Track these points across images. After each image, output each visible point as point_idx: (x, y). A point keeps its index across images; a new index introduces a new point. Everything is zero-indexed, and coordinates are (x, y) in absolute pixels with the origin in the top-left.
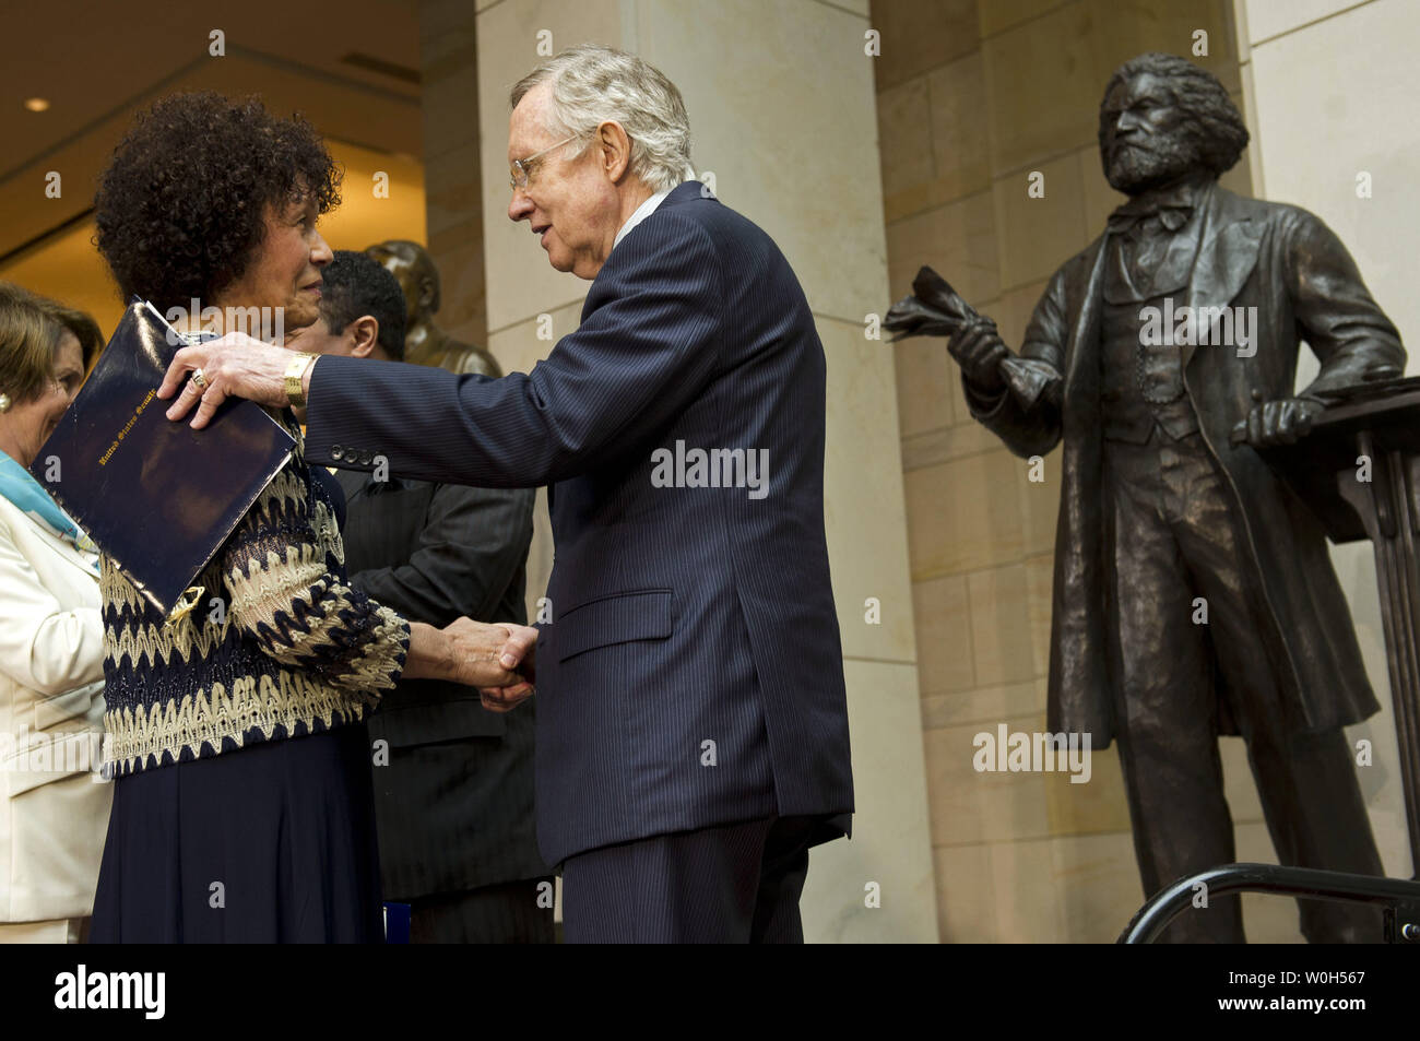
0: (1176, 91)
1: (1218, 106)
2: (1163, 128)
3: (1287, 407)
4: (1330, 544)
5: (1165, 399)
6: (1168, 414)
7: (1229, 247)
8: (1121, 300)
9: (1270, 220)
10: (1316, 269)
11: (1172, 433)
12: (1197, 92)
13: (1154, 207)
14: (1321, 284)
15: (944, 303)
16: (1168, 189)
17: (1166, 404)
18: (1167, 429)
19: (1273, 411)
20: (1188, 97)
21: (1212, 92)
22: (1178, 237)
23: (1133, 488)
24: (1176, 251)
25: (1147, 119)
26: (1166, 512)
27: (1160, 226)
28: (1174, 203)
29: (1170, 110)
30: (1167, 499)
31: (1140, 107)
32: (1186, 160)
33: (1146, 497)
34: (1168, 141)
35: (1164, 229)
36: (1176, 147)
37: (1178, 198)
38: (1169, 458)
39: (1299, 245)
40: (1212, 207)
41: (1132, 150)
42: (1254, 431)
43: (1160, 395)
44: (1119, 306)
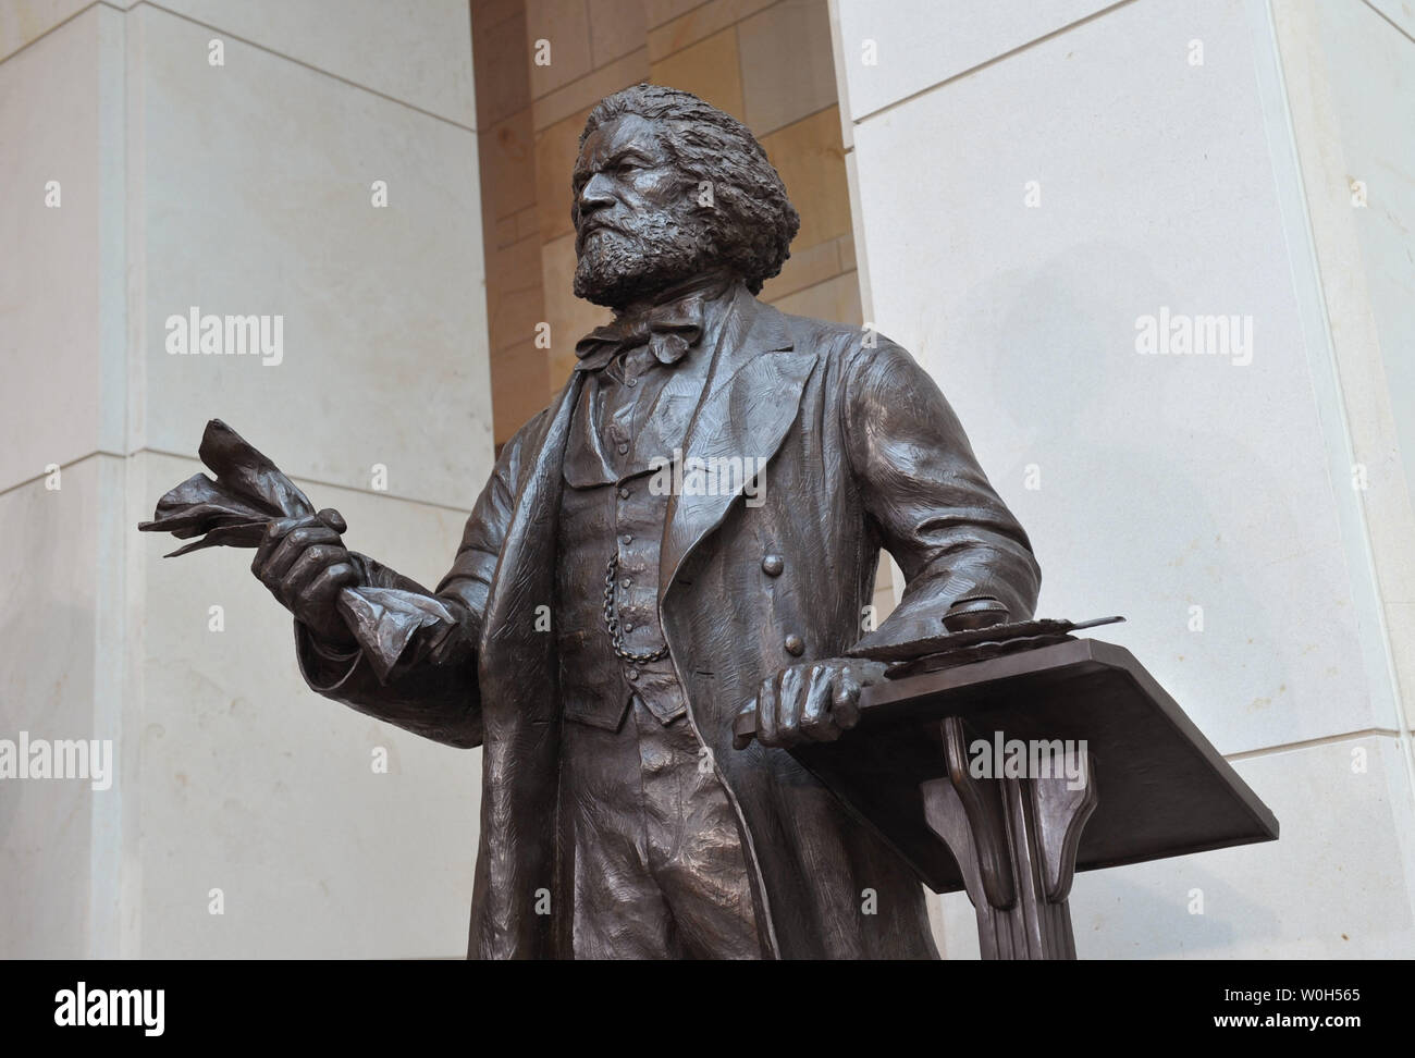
0: (675, 142)
1: (743, 170)
2: (656, 199)
3: (820, 675)
4: (927, 890)
5: (647, 652)
6: (652, 679)
7: (752, 394)
8: (588, 481)
9: (824, 351)
10: (894, 430)
11: (657, 711)
12: (707, 145)
13: (643, 328)
14: (901, 456)
15: (252, 486)
16: (666, 300)
17: (648, 661)
18: (650, 705)
19: (797, 683)
20: (695, 152)
21: (735, 146)
22: (677, 376)
23: (600, 807)
24: (672, 399)
25: (631, 186)
26: (649, 850)
27: (650, 359)
28: (674, 321)
29: (666, 172)
30: (652, 828)
31: (618, 167)
32: (692, 253)
33: (620, 823)
34: (662, 221)
35: (657, 364)
36: (674, 231)
37: (681, 313)
38: (655, 756)
39: (868, 389)
40: (734, 328)
41: (605, 234)
42: (767, 720)
43: (638, 645)
44: (583, 490)
